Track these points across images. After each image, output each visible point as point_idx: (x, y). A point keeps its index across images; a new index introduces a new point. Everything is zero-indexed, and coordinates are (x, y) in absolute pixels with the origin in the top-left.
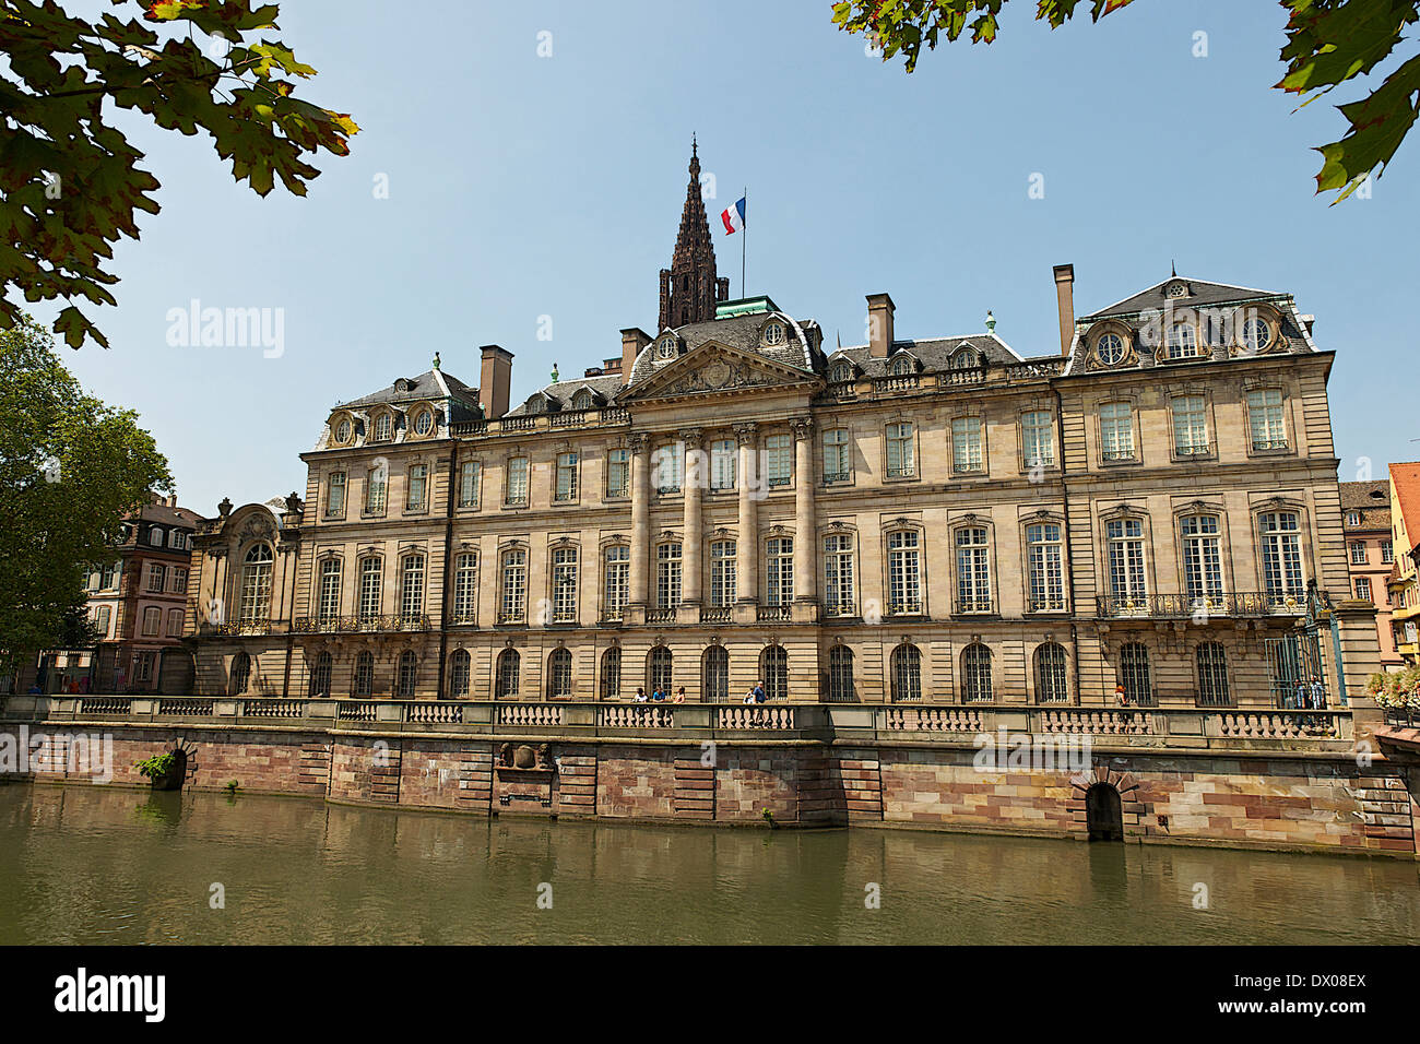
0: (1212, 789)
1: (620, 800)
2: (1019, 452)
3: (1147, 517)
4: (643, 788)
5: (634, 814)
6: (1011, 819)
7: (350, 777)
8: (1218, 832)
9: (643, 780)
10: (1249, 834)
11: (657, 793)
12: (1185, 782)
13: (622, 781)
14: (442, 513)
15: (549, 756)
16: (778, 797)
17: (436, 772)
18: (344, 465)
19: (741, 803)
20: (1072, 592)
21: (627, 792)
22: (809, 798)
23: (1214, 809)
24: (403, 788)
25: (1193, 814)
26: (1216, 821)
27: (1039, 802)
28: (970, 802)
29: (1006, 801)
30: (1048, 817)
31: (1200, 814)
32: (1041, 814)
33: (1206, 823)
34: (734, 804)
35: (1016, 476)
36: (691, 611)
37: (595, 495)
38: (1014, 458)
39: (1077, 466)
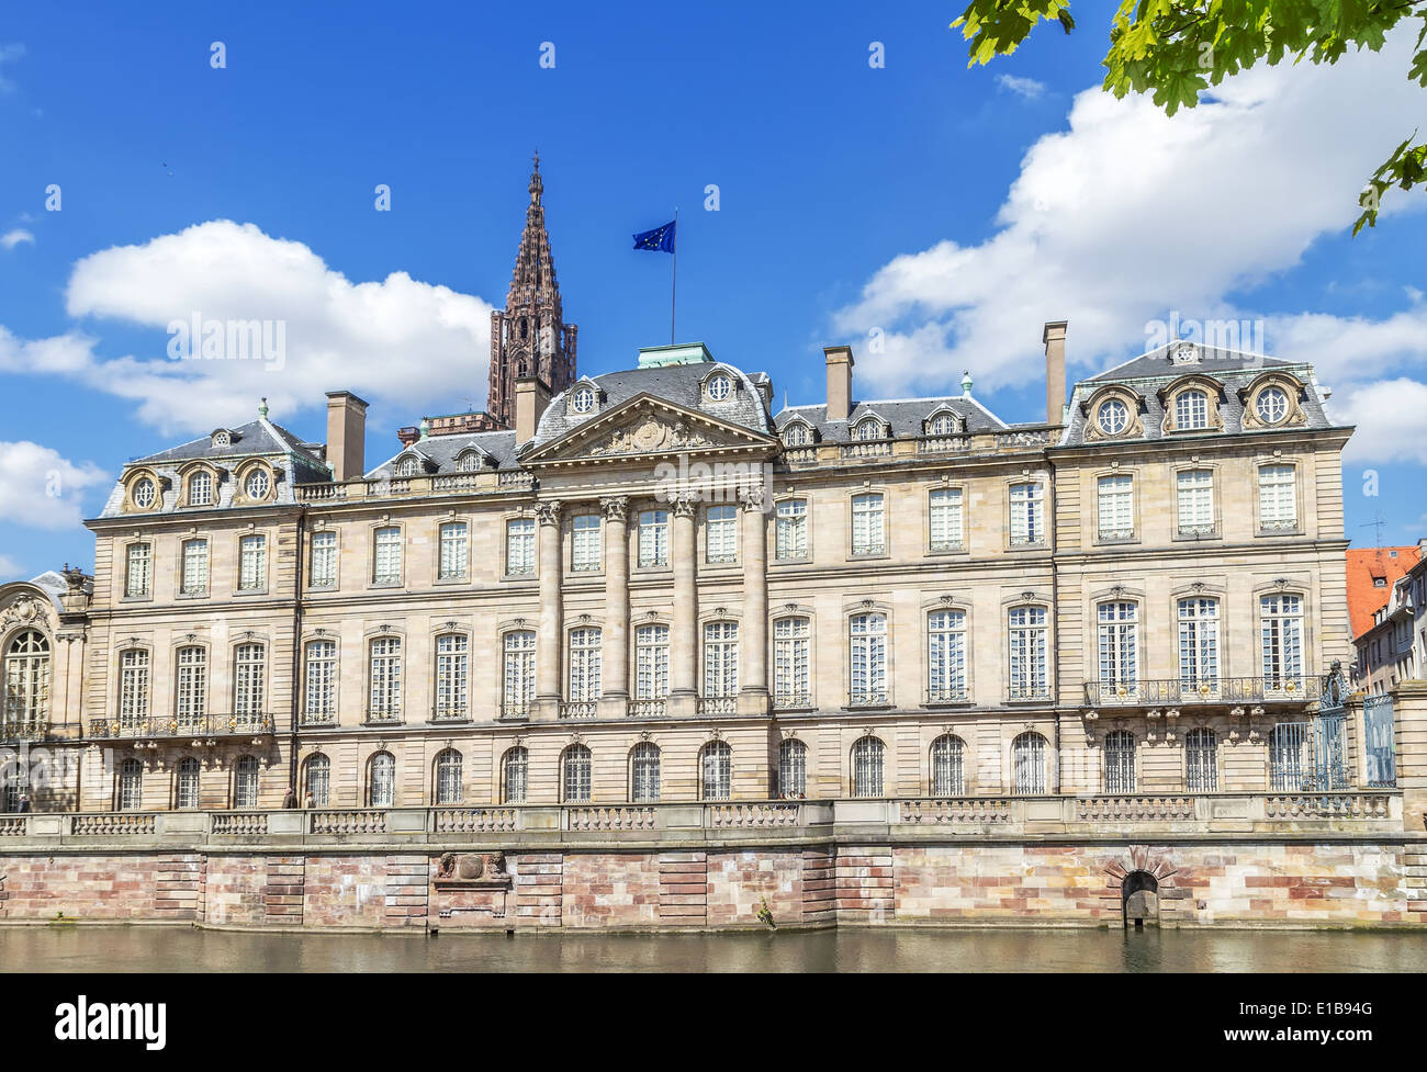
0: (1255, 872)
1: (592, 908)
2: (1004, 529)
3: (1141, 599)
4: (620, 896)
5: (610, 923)
6: (1038, 911)
7: (236, 898)
8: (1260, 914)
9: (620, 887)
10: (1291, 914)
11: (639, 900)
12: (1227, 867)
13: (595, 889)
14: (288, 593)
16: (780, 898)
17: (353, 888)
18: (146, 536)
19: (738, 907)
20: (1057, 678)
21: (600, 900)
22: (814, 898)
23: (1254, 891)
24: (308, 907)
25: (1234, 897)
26: (1256, 904)
27: (1072, 892)
28: (994, 895)
29: (1035, 892)
30: (1079, 906)
31: (1241, 897)
32: (1072, 903)
33: (1246, 905)
34: (731, 908)
35: (1000, 554)
36: (615, 704)
37: (492, 572)
38: (999, 535)
39: (1070, 544)
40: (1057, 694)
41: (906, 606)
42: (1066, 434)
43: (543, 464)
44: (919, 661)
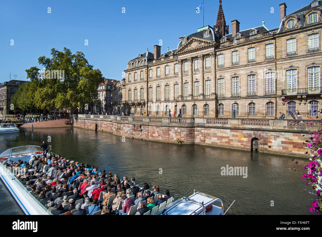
0: (284, 140)
1: (153, 136)
3: (298, 68)
4: (156, 135)
5: (155, 139)
6: (233, 145)
8: (284, 151)
9: (156, 133)
10: (293, 152)
11: (159, 135)
12: (277, 138)
13: (153, 133)
15: (141, 127)
16: (182, 137)
17: (125, 129)
18: (131, 72)
19: (174, 138)
20: (276, 89)
21: (154, 135)
22: (189, 138)
23: (283, 145)
24: (121, 132)
25: (278, 146)
26: (284, 148)
27: (239, 141)
28: (224, 140)
29: (232, 140)
30: (241, 144)
31: (280, 146)
32: (240, 144)
33: (281, 148)
34: (173, 138)
35: (263, 61)
36: (190, 97)
37: (172, 74)
38: (263, 56)
39: (279, 57)
40: (276, 92)
41: (243, 74)
42: (279, 30)
43: (178, 53)
44: (246, 86)
